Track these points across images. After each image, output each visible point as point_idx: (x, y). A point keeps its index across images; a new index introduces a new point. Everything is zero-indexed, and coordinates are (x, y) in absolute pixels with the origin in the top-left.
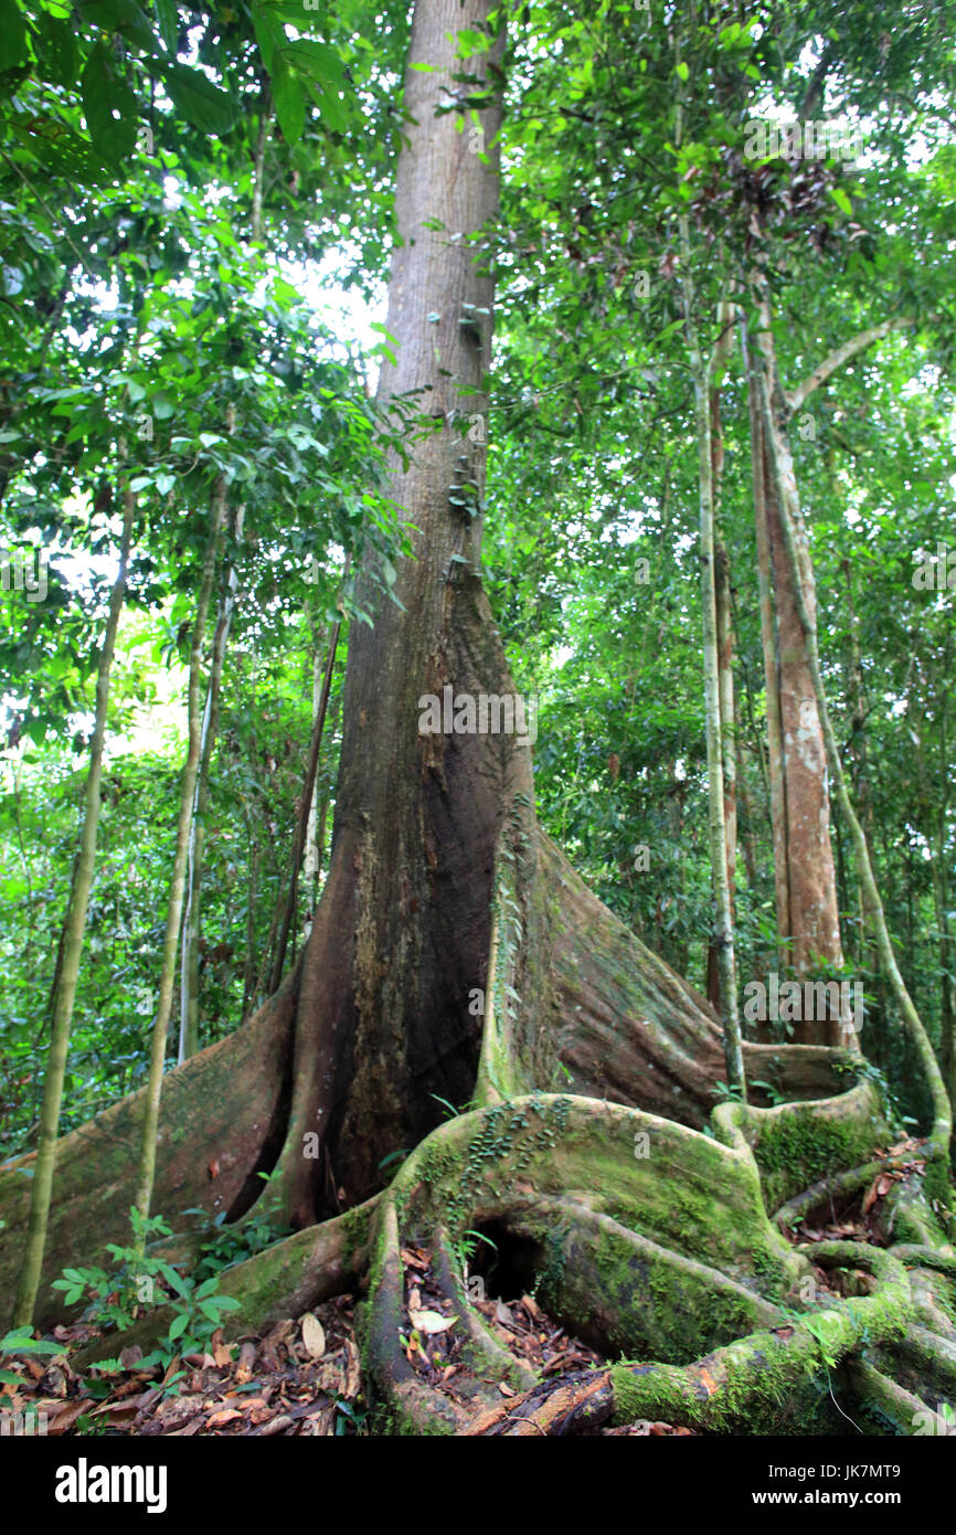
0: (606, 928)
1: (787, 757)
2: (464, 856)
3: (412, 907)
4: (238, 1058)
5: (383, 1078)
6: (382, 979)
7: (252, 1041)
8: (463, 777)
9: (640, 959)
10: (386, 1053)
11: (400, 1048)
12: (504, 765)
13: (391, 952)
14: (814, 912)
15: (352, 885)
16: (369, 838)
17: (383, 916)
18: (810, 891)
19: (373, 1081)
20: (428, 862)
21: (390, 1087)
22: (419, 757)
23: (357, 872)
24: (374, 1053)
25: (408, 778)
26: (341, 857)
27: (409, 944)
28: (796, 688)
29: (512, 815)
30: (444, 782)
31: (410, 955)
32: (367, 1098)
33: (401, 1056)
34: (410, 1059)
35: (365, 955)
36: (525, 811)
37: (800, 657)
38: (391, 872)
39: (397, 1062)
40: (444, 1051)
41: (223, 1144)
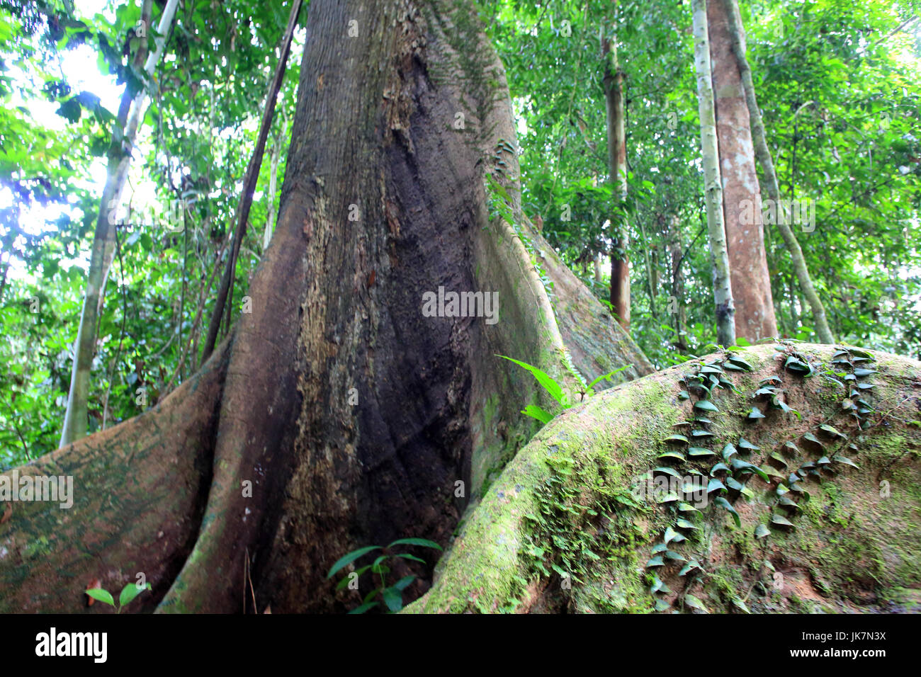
0: (585, 306)
1: (725, 180)
2: (433, 218)
3: (369, 281)
4: (141, 447)
5: (329, 475)
6: (331, 360)
7: (163, 426)
8: (432, 139)
9: (621, 342)
10: (334, 447)
11: (351, 440)
12: (482, 118)
13: (342, 331)
14: (757, 318)
15: (298, 253)
16: (322, 204)
17: (334, 289)
18: (753, 299)
19: (317, 479)
20: (388, 229)
21: (336, 486)
22: (383, 119)
23: (306, 239)
24: (319, 447)
25: (368, 140)
26: (287, 219)
27: (364, 321)
28: (733, 119)
29: (495, 161)
30: (411, 145)
31: (365, 334)
32: (308, 498)
33: (350, 449)
34: (362, 452)
35: (312, 333)
36: (509, 157)
37: (736, 92)
38: (346, 242)
39: (345, 456)
40: (405, 439)
41: (111, 557)
